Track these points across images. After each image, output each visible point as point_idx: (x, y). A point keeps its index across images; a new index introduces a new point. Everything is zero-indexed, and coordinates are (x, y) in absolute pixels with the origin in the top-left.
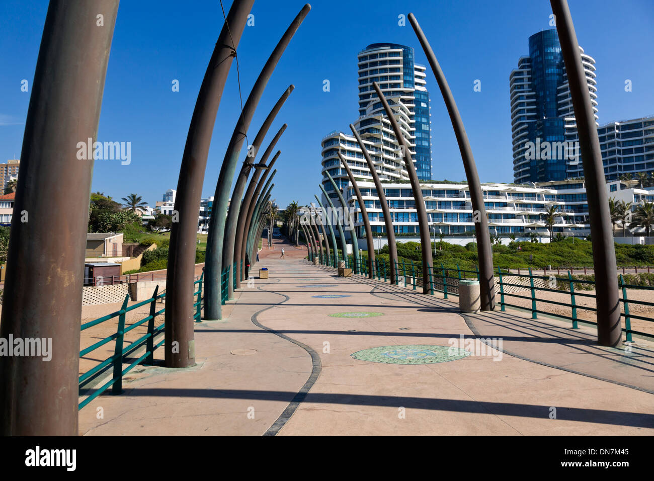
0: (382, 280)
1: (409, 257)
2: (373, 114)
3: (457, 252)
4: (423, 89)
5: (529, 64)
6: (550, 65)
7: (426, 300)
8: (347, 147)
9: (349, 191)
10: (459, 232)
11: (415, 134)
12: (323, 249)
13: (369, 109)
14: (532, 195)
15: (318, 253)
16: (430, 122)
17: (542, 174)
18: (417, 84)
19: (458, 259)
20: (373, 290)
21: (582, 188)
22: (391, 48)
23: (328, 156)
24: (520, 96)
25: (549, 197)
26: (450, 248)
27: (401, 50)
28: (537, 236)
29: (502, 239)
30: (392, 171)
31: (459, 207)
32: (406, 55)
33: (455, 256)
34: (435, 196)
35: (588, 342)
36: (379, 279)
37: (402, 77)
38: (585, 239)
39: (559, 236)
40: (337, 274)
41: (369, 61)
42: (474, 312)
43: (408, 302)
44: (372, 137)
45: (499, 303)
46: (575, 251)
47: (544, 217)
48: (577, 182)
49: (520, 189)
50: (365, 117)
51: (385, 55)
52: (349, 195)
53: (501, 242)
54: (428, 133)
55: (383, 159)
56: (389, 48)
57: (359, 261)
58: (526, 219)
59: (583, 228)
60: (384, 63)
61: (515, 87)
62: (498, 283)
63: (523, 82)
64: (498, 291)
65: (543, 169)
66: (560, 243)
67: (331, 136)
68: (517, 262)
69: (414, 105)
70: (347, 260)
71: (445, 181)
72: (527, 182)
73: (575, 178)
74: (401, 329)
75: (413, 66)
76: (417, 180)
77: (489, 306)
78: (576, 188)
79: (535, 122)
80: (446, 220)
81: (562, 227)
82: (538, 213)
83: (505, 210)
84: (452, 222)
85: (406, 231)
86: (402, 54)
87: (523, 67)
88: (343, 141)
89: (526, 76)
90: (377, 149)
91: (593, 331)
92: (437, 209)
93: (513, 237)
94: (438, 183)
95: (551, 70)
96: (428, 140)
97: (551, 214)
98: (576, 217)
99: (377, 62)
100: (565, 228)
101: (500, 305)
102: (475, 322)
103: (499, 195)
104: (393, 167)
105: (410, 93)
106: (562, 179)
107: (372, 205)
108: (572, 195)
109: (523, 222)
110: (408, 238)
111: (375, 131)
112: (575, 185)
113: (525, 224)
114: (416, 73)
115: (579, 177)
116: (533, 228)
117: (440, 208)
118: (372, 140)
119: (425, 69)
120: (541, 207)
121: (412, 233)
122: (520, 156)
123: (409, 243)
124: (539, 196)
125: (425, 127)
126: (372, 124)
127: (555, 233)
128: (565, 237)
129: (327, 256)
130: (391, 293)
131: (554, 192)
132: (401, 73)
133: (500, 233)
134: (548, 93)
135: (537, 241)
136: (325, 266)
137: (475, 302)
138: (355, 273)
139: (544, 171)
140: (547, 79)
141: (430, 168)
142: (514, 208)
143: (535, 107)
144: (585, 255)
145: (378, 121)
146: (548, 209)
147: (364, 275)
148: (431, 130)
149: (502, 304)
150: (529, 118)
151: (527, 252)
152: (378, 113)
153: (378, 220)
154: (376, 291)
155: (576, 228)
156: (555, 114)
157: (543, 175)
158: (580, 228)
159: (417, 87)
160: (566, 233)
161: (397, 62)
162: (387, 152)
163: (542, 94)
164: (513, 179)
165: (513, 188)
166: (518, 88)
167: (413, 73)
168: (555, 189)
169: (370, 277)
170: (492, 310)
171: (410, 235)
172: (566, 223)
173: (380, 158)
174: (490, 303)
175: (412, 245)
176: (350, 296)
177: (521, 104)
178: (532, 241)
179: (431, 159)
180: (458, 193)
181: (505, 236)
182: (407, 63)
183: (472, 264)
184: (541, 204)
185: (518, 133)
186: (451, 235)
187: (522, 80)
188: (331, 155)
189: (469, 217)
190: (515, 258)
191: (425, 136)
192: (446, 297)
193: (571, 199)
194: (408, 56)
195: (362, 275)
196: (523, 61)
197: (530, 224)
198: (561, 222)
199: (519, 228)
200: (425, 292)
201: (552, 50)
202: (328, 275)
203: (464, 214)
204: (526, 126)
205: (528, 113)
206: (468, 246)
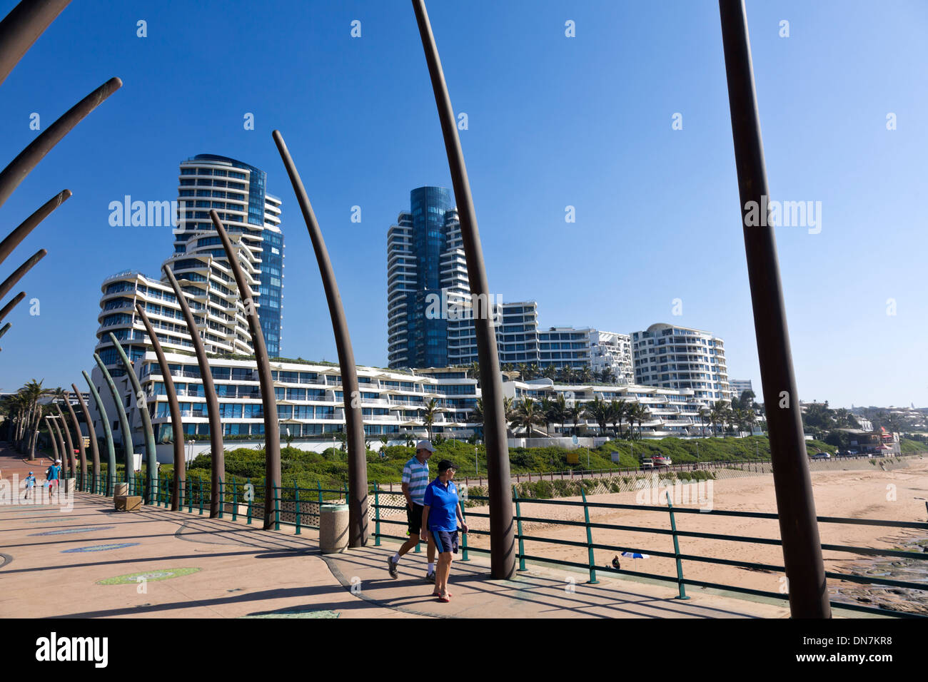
0: (196, 512)
1: (237, 473)
2: (198, 252)
3: (311, 462)
4: (275, 229)
5: (410, 222)
6: (434, 228)
7: (269, 539)
8: (147, 297)
9: (145, 367)
10: (314, 433)
11: (260, 289)
12: (87, 463)
13: (191, 245)
14: (409, 385)
15: (75, 471)
16: (283, 276)
17: (421, 358)
18: (267, 221)
19: (312, 473)
20: (180, 529)
21: (464, 377)
22: (233, 166)
23: (112, 309)
24: (398, 258)
25: (429, 387)
26: (300, 457)
27: (247, 172)
28: (413, 439)
29: (371, 443)
30: (221, 339)
31: (316, 397)
32: (254, 178)
33: (307, 469)
34: (284, 381)
35: (480, 577)
36: (190, 511)
37: (246, 208)
38: (467, 441)
39: (438, 438)
40: (112, 507)
41: (197, 176)
42: (339, 551)
43: (240, 545)
44: (193, 287)
45: (373, 534)
46: (456, 457)
47: (422, 413)
48: (459, 370)
49: (395, 376)
50: (183, 256)
51: (223, 172)
52: (143, 372)
53: (369, 447)
54: (278, 290)
55: (207, 320)
56: (231, 164)
57: (156, 483)
58: (401, 415)
59: (464, 427)
60: (222, 183)
61: (394, 247)
62: (372, 506)
63: (403, 242)
64: (373, 517)
65: (422, 352)
66: (440, 447)
67: (122, 277)
68: (389, 475)
69: (261, 250)
70: (133, 481)
71: (299, 359)
72: (404, 368)
73: (457, 366)
74: (231, 591)
75: (263, 195)
76: (265, 357)
77: (360, 540)
78: (458, 378)
79: (415, 293)
80: (297, 416)
81: (442, 427)
82: (415, 408)
83: (376, 403)
84: (306, 418)
85: (235, 432)
86: (248, 177)
87: (403, 224)
88: (143, 288)
89: (406, 236)
90: (199, 305)
91: (485, 561)
92: (286, 400)
93: (384, 439)
94: (288, 361)
95: (434, 234)
96: (278, 300)
97: (430, 409)
98: (458, 413)
99: (211, 180)
100: (446, 427)
101: (374, 537)
102: (341, 566)
103: (369, 382)
104: (223, 335)
105: (257, 232)
106: (443, 366)
107: (183, 391)
108: (454, 386)
109: (398, 419)
110: (239, 443)
111: (198, 279)
112: (457, 373)
113: (400, 423)
114: (267, 206)
115: (461, 365)
116: (409, 428)
117: (289, 398)
118: (193, 291)
119: (280, 203)
120: (419, 400)
121: (244, 435)
122: (396, 334)
123: (239, 451)
124: (417, 386)
125: (274, 282)
126: (194, 267)
127: (435, 434)
128: (445, 438)
129: (94, 476)
130: (211, 533)
131: (434, 381)
132: (246, 203)
133: (369, 434)
134: (430, 260)
135: (413, 445)
136: (87, 494)
137: (342, 536)
138: (146, 504)
139: (422, 354)
140: (430, 243)
141: (279, 340)
142: (388, 401)
143: (415, 274)
144: (466, 462)
145: (204, 265)
146: (427, 403)
147: (163, 505)
148: (283, 286)
149: (377, 536)
150: (409, 286)
151: (402, 460)
152: (206, 253)
153: (192, 414)
154: (185, 530)
155: (457, 428)
156: (437, 286)
157: (423, 360)
158: (462, 428)
159: (267, 226)
160: (447, 435)
161: (241, 186)
162: (215, 311)
163: (423, 260)
164: (387, 362)
165: (387, 374)
166: (398, 249)
167: (263, 205)
168: (436, 378)
169: (174, 509)
170: (363, 545)
171: (242, 438)
172: (447, 421)
173: (203, 319)
174: (362, 536)
175: (244, 454)
176: (137, 544)
177: (400, 269)
178: (408, 445)
179: (281, 327)
180: (316, 378)
181: (375, 438)
182: (255, 191)
183: (330, 479)
184: (419, 397)
185: (395, 304)
186: (303, 438)
187: (401, 239)
188: (116, 308)
189: (329, 412)
190: (387, 468)
191: (273, 293)
192: (298, 532)
193: (452, 392)
194: (257, 182)
195: (159, 505)
196: (403, 217)
197: (406, 422)
198: (441, 421)
199: (393, 428)
200: (267, 527)
201: (434, 210)
202: (93, 509)
203: (323, 407)
204: (405, 296)
205: (407, 280)
206: (327, 454)
